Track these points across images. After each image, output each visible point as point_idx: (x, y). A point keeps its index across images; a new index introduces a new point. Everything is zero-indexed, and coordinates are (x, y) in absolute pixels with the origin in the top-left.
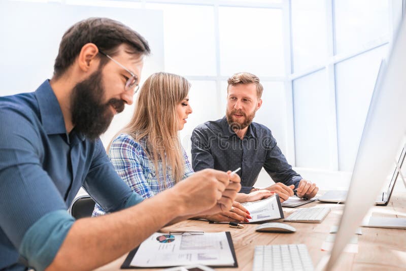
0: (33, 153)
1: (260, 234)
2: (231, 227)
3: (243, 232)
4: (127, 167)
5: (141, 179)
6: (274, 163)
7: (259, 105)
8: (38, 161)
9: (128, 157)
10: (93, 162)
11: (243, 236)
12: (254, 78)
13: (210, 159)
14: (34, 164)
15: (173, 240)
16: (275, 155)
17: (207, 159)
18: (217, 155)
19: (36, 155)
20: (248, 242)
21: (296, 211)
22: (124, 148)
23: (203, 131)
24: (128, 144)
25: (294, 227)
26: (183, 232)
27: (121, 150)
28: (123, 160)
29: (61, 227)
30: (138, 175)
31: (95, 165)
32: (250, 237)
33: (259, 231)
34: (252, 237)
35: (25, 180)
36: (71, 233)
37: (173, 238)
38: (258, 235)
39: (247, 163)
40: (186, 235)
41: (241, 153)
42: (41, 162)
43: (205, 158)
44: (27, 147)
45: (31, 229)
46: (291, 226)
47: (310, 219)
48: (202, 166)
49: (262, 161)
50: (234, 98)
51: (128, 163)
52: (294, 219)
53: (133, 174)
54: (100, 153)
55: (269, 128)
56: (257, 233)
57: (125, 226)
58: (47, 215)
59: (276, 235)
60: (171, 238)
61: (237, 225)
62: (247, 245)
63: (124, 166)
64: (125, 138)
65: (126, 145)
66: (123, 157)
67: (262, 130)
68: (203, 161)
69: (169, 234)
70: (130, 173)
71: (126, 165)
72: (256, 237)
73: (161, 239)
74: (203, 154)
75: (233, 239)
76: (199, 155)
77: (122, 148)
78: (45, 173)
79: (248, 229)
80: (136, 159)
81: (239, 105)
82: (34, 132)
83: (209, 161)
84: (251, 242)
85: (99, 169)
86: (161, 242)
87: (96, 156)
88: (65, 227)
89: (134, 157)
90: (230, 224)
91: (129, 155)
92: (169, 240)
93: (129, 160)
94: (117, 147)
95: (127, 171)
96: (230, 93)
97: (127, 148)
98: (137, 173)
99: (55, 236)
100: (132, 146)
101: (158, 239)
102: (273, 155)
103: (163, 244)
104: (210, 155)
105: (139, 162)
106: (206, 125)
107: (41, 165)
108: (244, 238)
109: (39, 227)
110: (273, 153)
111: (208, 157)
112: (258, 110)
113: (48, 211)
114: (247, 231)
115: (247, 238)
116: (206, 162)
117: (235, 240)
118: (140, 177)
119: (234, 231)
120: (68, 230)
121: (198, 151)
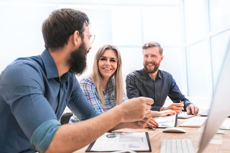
0: (39, 88)
1: (165, 133)
2: (148, 130)
3: (156, 132)
4: (88, 95)
5: (96, 102)
6: (176, 94)
7: (162, 59)
8: (41, 93)
9: (88, 90)
10: (72, 93)
11: (155, 134)
12: (156, 43)
13: (137, 92)
14: (39, 94)
15: (116, 137)
16: (176, 90)
17: (135, 92)
18: (140, 90)
19: (41, 89)
20: (158, 138)
21: (187, 121)
22: (86, 85)
23: (132, 76)
24: (88, 83)
25: (185, 130)
26: (121, 132)
27: (84, 86)
28: (86, 91)
29: (52, 129)
30: (94, 100)
31: (74, 94)
32: (159, 135)
33: (164, 132)
34: (161, 135)
35: (34, 103)
36: (58, 133)
37: (116, 136)
38: (164, 134)
39: (158, 94)
40: (122, 134)
41: (154, 88)
42: (43, 93)
43: (134, 91)
44: (35, 85)
45: (36, 130)
46: (184, 129)
47: (195, 125)
48: (132, 95)
49: (167, 92)
50: (147, 56)
51: (89, 93)
52: (186, 125)
53: (92, 100)
54: (77, 88)
55: (171, 74)
56: (164, 133)
57: (89, 129)
58: (45, 122)
59: (174, 134)
60: (114, 136)
61: (152, 129)
62: (157, 139)
63: (87, 95)
64: (87, 80)
65: (87, 84)
66: (85, 90)
67: (166, 75)
68: (133, 93)
69: (113, 133)
70: (90, 99)
71: (87, 94)
72: (162, 135)
73: (109, 136)
74: (132, 89)
75: (149, 136)
76: (130, 90)
77: (85, 85)
78: (45, 99)
79: (158, 131)
80: (93, 91)
81: (150, 59)
82: (39, 77)
83: (136, 93)
84: (159, 138)
85: (76, 96)
86: (108, 138)
87: (74, 90)
88: (54, 129)
89: (92, 90)
90: (148, 128)
91: (89, 89)
92: (113, 136)
93: (89, 92)
94: (82, 85)
95: (88, 98)
96: (144, 54)
97: (88, 85)
98: (94, 99)
99: (49, 134)
100: (91, 84)
101: (107, 136)
102: (174, 90)
103: (110, 139)
104: (137, 89)
105: (94, 93)
106: (134, 73)
107: (43, 95)
108: (156, 136)
109: (41, 129)
110: (175, 88)
111: (135, 90)
112: (162, 62)
113: (46, 121)
114: (158, 132)
115: (157, 136)
116: (135, 93)
117: (150, 137)
118: (96, 101)
119: (150, 132)
120: (56, 131)
121: (130, 87)
